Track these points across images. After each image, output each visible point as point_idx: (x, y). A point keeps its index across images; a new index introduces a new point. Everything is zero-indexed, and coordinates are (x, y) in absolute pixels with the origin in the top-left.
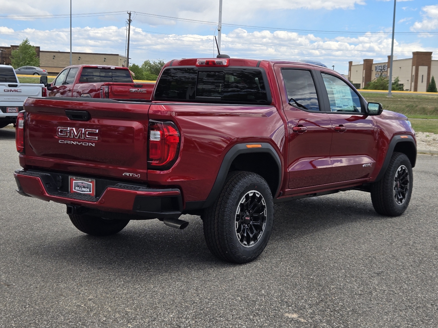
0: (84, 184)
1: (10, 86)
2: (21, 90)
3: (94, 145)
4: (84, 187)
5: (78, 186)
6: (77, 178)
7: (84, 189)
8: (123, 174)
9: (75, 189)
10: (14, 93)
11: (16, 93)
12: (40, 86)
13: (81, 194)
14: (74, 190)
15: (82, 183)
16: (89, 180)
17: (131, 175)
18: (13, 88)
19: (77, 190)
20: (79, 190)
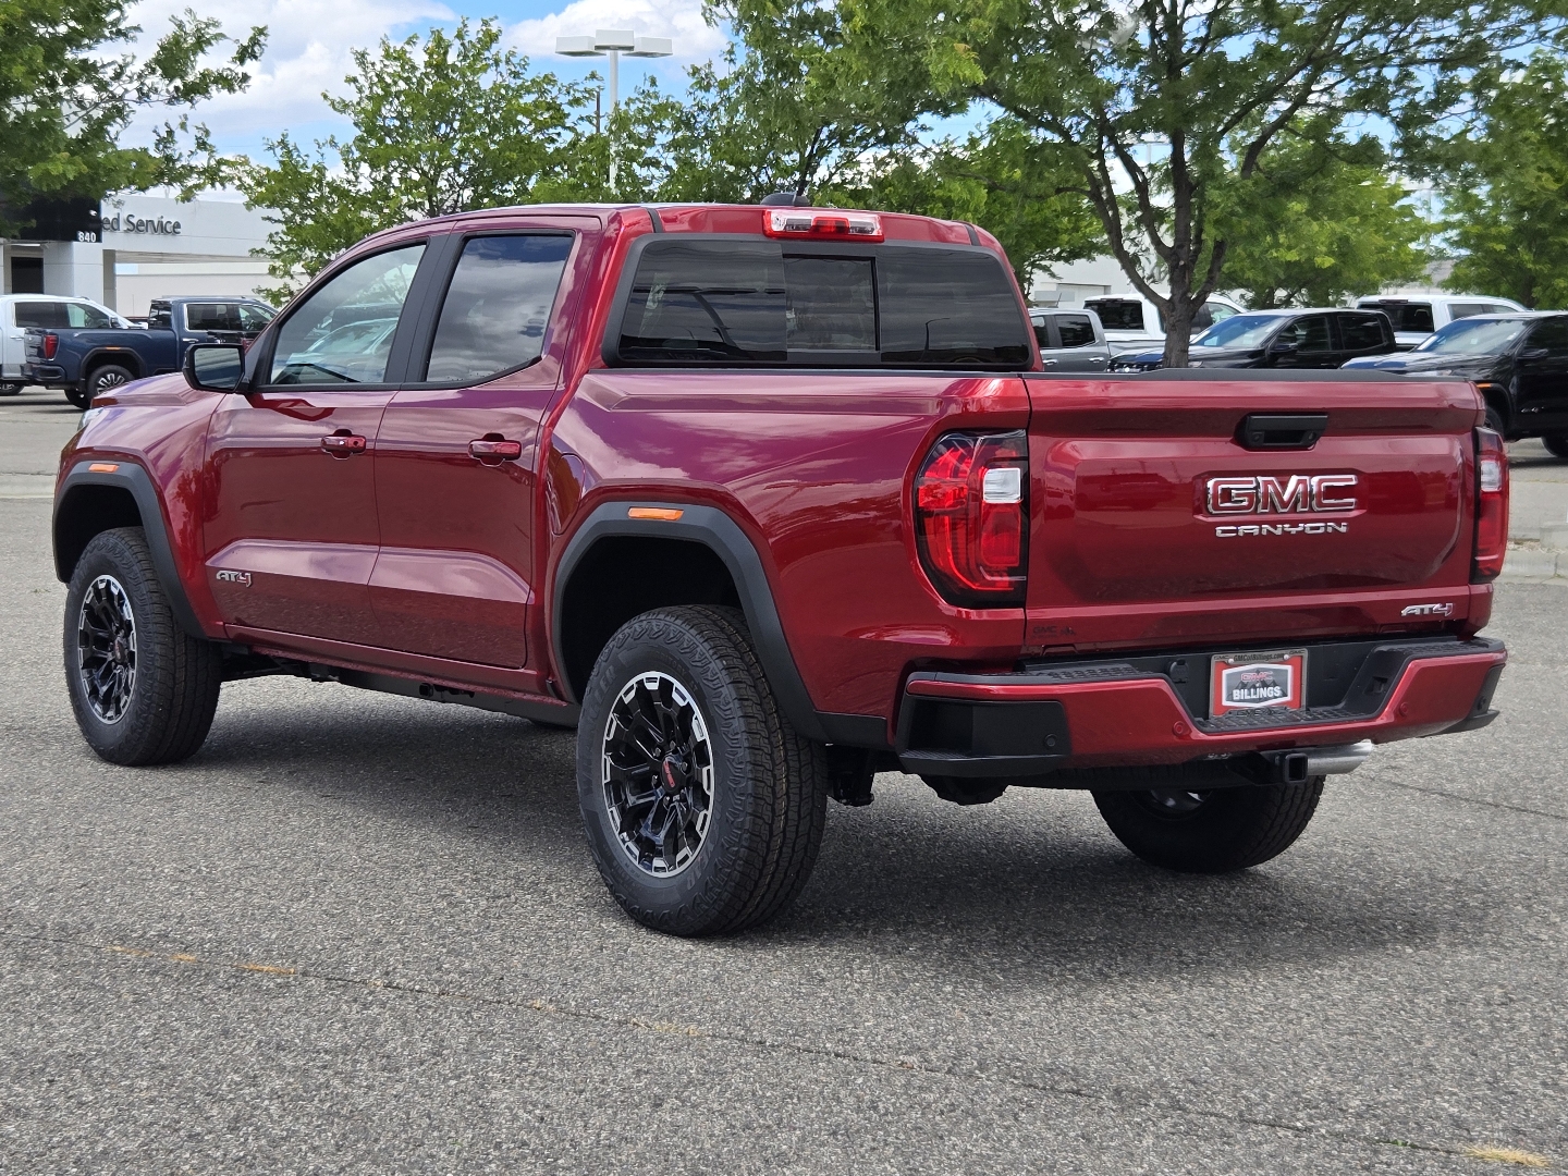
0: (1263, 675)
3: (1343, 529)
4: (1265, 685)
5: (1244, 686)
6: (1240, 658)
7: (1263, 692)
8: (1404, 612)
9: (1230, 698)
13: (1254, 711)
14: (1225, 703)
15: (1258, 671)
16: (1282, 656)
17: (1426, 612)
19: (1240, 701)
20: (1247, 697)
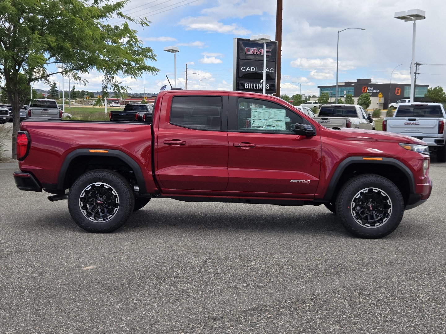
1: (409, 120)
2: (419, 123)
10: (413, 126)
11: (415, 126)
12: (437, 120)
18: (412, 122)
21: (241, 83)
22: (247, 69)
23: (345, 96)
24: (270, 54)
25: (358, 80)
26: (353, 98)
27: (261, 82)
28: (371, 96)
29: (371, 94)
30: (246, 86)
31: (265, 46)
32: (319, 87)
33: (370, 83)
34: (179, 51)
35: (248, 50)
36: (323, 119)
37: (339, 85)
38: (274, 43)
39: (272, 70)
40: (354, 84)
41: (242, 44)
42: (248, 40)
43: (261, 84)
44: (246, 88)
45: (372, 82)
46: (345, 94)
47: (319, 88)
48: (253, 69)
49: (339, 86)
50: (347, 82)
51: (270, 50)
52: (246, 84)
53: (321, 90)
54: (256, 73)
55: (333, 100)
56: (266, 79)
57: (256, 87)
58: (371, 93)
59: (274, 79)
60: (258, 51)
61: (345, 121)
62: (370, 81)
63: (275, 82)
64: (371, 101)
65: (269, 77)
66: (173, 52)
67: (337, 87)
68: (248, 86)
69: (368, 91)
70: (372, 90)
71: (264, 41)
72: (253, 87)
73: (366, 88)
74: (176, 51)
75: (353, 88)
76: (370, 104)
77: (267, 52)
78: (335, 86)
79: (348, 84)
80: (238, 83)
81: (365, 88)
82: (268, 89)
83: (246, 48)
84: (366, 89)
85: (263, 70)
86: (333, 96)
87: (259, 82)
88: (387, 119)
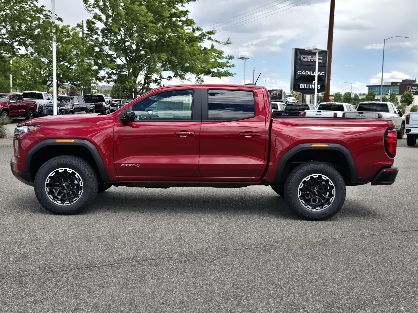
21: (296, 84)
22: (302, 73)
23: (389, 95)
24: (321, 61)
25: (403, 80)
26: (397, 96)
27: (313, 83)
28: (414, 94)
29: (415, 93)
30: (301, 86)
31: (317, 54)
32: (367, 86)
33: (414, 83)
34: (248, 59)
35: (304, 57)
36: (359, 113)
37: (383, 84)
38: (325, 52)
39: (323, 74)
40: (399, 84)
41: (299, 52)
42: (304, 50)
43: (313, 84)
44: (301, 88)
45: (416, 82)
46: (389, 92)
47: (367, 88)
48: (307, 73)
49: (384, 86)
50: (393, 82)
51: (322, 58)
52: (301, 85)
53: (369, 89)
54: (309, 76)
55: (379, 97)
56: (318, 80)
57: (309, 87)
58: (415, 91)
59: (325, 81)
60: (312, 58)
61: (377, 115)
62: (415, 81)
63: (325, 83)
64: (413, 98)
65: (321, 79)
66: (244, 59)
67: (382, 86)
68: (303, 86)
69: (412, 90)
70: (416, 89)
71: (316, 51)
72: (307, 87)
73: (411, 87)
74: (246, 59)
75: (398, 87)
76: (413, 101)
77: (319, 59)
78: (380, 86)
79: (394, 84)
80: (294, 84)
81: (409, 87)
82: (319, 88)
83: (302, 56)
84: (410, 89)
85: (315, 74)
86: (379, 94)
87: (312, 84)
88: (410, 114)
